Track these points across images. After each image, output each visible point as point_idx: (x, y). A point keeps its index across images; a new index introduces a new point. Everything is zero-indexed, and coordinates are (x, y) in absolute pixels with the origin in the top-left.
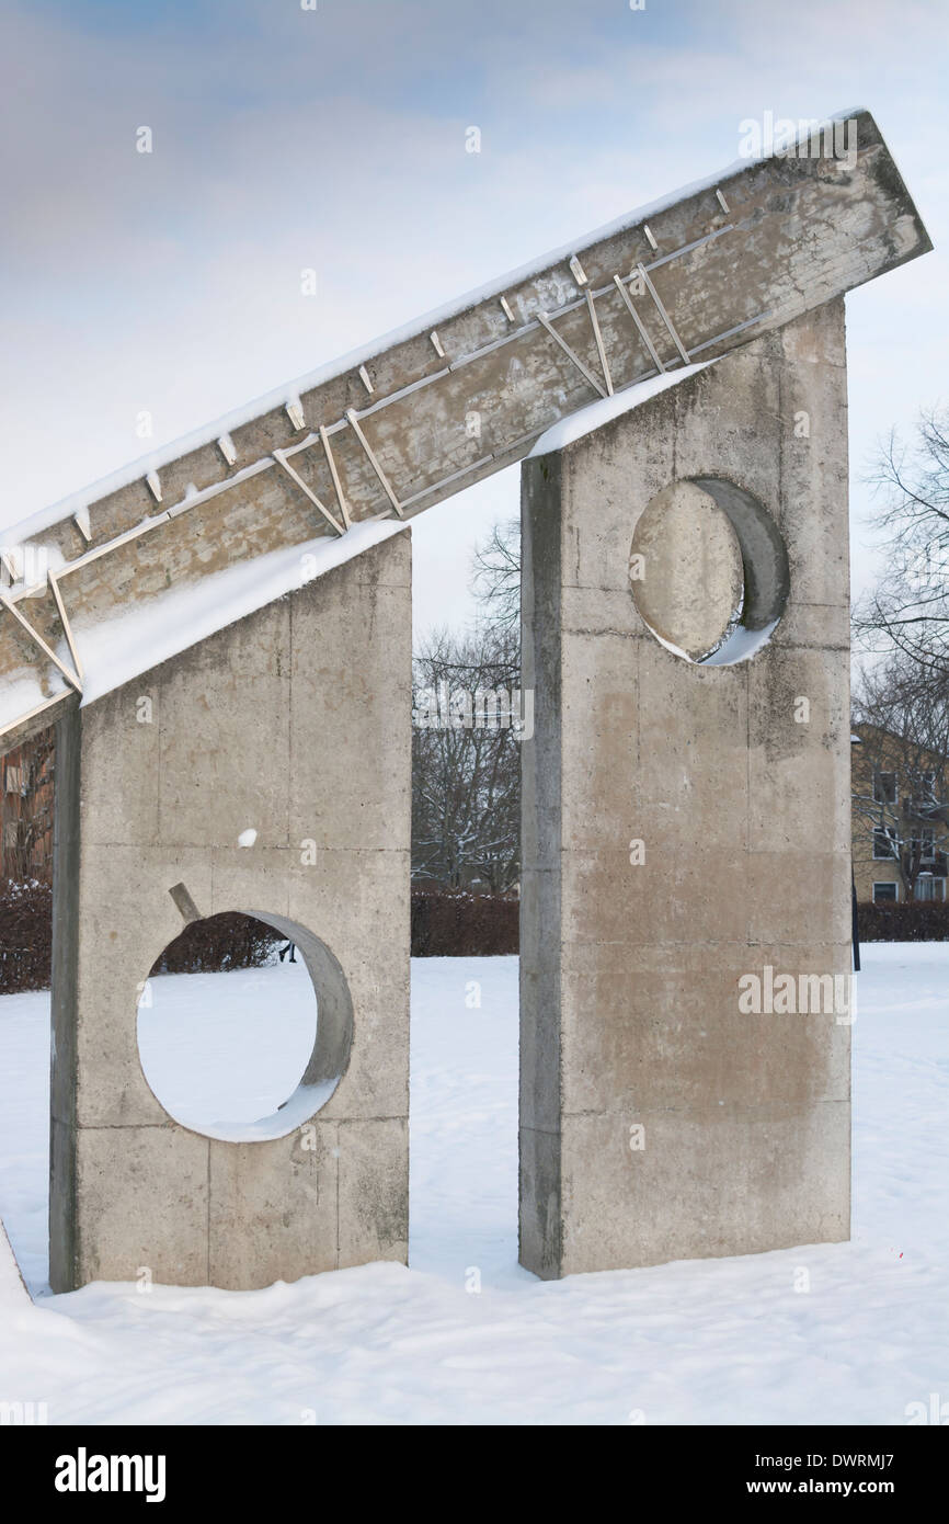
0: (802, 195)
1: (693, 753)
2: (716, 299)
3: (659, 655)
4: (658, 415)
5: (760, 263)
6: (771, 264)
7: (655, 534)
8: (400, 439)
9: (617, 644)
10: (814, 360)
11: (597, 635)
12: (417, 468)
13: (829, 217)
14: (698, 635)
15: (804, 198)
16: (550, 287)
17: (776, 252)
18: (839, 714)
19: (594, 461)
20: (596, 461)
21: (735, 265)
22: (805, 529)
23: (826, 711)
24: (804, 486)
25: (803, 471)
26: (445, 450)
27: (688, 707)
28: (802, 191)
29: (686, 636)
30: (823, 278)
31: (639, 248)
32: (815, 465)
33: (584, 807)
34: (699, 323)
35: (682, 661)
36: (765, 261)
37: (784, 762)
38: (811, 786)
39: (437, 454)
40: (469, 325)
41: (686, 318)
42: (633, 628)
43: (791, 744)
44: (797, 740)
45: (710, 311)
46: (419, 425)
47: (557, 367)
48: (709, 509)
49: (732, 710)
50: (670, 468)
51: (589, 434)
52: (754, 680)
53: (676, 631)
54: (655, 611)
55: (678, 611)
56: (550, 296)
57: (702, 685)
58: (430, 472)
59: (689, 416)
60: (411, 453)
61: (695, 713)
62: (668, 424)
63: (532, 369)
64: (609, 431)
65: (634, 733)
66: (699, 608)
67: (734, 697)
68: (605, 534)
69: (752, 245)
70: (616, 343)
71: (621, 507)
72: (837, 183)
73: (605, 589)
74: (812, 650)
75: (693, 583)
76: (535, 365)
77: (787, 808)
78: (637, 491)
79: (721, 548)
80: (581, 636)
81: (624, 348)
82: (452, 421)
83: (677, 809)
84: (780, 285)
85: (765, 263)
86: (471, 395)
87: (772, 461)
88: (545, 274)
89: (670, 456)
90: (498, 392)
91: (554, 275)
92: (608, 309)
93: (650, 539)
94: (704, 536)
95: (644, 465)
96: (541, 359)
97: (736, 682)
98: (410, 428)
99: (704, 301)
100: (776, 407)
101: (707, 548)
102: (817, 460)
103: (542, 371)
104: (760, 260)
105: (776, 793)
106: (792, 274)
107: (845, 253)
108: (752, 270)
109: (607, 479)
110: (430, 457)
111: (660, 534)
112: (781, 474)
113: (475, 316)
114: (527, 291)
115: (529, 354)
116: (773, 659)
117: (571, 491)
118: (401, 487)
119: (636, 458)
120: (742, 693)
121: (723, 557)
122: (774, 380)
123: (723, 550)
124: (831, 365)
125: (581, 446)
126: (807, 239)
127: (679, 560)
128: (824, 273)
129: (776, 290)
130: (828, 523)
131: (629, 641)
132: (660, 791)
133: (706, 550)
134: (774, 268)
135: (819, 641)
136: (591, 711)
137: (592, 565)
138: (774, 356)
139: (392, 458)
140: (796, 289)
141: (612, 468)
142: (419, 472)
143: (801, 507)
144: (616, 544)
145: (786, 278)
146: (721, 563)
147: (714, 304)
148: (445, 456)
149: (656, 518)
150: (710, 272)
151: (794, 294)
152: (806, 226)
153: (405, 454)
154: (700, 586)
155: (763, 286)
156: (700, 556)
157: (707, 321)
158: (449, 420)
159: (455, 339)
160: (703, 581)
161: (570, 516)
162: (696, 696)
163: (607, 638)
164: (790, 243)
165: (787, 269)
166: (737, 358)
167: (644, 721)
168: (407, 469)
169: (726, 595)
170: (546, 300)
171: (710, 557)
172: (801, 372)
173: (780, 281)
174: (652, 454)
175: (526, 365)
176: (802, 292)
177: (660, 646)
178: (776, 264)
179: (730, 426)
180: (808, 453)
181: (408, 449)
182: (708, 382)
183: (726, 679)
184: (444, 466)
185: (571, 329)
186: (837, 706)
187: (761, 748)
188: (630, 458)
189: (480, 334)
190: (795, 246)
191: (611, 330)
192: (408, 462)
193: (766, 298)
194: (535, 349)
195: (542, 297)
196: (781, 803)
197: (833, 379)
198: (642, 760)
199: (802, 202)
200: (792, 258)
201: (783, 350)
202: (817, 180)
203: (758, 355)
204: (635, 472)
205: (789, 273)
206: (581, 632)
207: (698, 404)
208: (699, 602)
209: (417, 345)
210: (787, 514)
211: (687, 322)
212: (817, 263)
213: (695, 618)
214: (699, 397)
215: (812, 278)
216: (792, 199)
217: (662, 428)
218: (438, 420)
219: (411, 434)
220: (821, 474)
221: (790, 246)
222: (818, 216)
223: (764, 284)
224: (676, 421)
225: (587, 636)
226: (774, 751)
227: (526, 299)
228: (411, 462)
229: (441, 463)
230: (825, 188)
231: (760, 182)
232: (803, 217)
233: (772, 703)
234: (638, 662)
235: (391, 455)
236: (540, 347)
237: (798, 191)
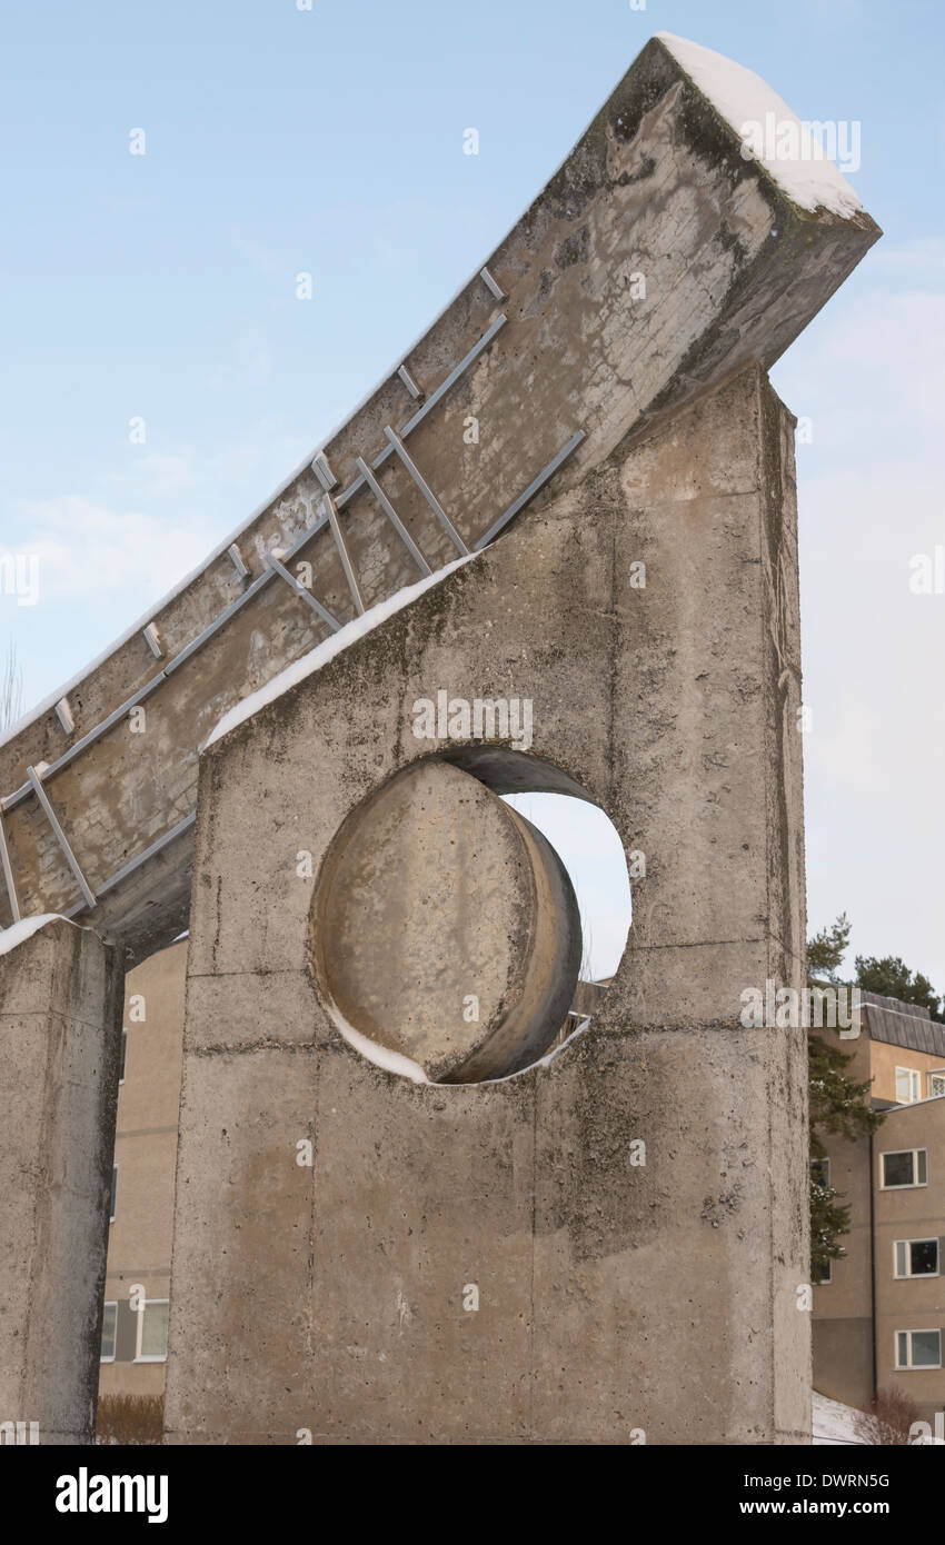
0: (596, 223)
1: (417, 1253)
2: (513, 446)
3: (357, 1075)
4: (372, 662)
5: (564, 360)
6: (578, 356)
7: (380, 865)
8: (109, 793)
9: (278, 1063)
10: (690, 494)
11: (243, 1052)
12: (133, 830)
13: (639, 239)
14: (443, 1033)
15: (600, 225)
16: (295, 508)
17: (580, 333)
18: (741, 1155)
19: (254, 762)
20: (258, 761)
21: (531, 379)
22: (663, 805)
23: (711, 1152)
24: (662, 725)
25: (660, 701)
26: (171, 796)
27: (410, 1165)
28: (596, 216)
29: (425, 1036)
30: (653, 348)
31: (402, 406)
32: (688, 683)
33: (205, 1355)
34: (497, 492)
35: (402, 1083)
36: (569, 354)
37: (612, 1260)
38: (676, 1305)
39: (159, 805)
40: (197, 601)
41: (479, 491)
42: (310, 1031)
43: (629, 1223)
44: (640, 1215)
45: (508, 468)
46: (135, 766)
47: (312, 628)
48: (473, 803)
49: (500, 1165)
50: (391, 745)
51: (249, 720)
52: (548, 1105)
53: (409, 1031)
54: (373, 998)
55: (412, 993)
56: (296, 522)
57: (441, 1123)
58: (151, 834)
59: (431, 650)
60: (125, 811)
61: (423, 1177)
62: (392, 674)
63: (279, 642)
64: (285, 709)
65: (302, 1221)
66: (449, 982)
67: (505, 1140)
68: (267, 877)
69: (547, 337)
70: (387, 565)
71: (298, 830)
72: (638, 178)
73: (262, 972)
74: (678, 1036)
75: (441, 939)
76: (283, 634)
77: (618, 1353)
78: (327, 798)
79: (490, 869)
80: (216, 1058)
81: (400, 570)
82: (179, 749)
83: (382, 1357)
84: (597, 385)
85: (570, 359)
86: (203, 705)
87: (595, 694)
88: (288, 493)
89: (392, 726)
90: (237, 690)
91: (300, 489)
92: (371, 516)
93: (371, 875)
94: (462, 855)
95: (342, 750)
96: (289, 624)
97: (510, 1112)
98: (123, 773)
99: (498, 455)
100: (606, 596)
101: (467, 873)
102: (694, 673)
103: (293, 642)
104: (563, 355)
105: (592, 1324)
106: (610, 359)
107: (673, 289)
108: (554, 377)
109: (272, 786)
110: (150, 811)
111: (388, 863)
112: (614, 712)
113: (205, 585)
114: (268, 525)
115: (275, 621)
116: (591, 1061)
117: (212, 818)
118: (111, 864)
119: (328, 743)
120: (523, 1133)
121: (496, 884)
122: (601, 549)
123: (494, 873)
124: (724, 495)
125: (235, 740)
126: (618, 291)
127: (417, 903)
128: (653, 337)
129: (593, 395)
130: (715, 785)
131: (300, 1057)
132: (350, 1323)
133: (466, 875)
134: (583, 361)
135: (696, 1015)
136: (226, 1186)
137: (241, 933)
138: (605, 508)
139: (99, 822)
140: (620, 382)
141: (286, 767)
142: (135, 837)
143: (657, 765)
144: (285, 893)
145: (603, 369)
146: (489, 896)
147: (514, 453)
148: (171, 804)
149: (382, 837)
150: (499, 403)
151: (619, 391)
152: (613, 270)
153: (116, 814)
154: (453, 943)
155: (573, 398)
156: (455, 890)
157: (507, 485)
158: (173, 750)
159: (180, 627)
160: (458, 933)
161: (208, 859)
162: (427, 1144)
163: (261, 1055)
164: (597, 307)
165: (601, 353)
166: (530, 531)
167: (323, 1197)
168: (118, 835)
169: (498, 952)
170: (292, 530)
171: (472, 888)
172: (659, 523)
173: (596, 379)
174: (357, 730)
175: (270, 637)
176: (628, 383)
177: (359, 1058)
178: (584, 351)
179: (509, 651)
180: (671, 664)
181: (120, 806)
182: (470, 585)
183: (488, 1108)
184: (169, 820)
185: (327, 563)
186: (736, 1139)
187: (561, 1237)
188: (317, 743)
189: (211, 610)
190: (604, 311)
191: (379, 547)
192: (120, 825)
193: (581, 416)
194: (282, 609)
195: (286, 528)
196: (604, 1341)
197: (730, 519)
198: (318, 1269)
199: (600, 234)
200: (604, 333)
201: (622, 494)
202: (610, 187)
203: (572, 516)
204: (324, 765)
205: (605, 359)
206: (217, 1049)
207: (449, 625)
208: (450, 972)
209: (133, 649)
210: (625, 785)
211: (479, 498)
212: (640, 324)
213: (440, 1001)
214: (450, 616)
215: (638, 354)
216: (586, 235)
217: (379, 681)
218: (161, 754)
219: (123, 782)
220: (700, 695)
221: (597, 312)
222: (624, 246)
223: (575, 393)
224: (405, 663)
225: (226, 1056)
226: (590, 1238)
227: (266, 538)
228: (125, 823)
229: (166, 815)
230: (623, 193)
231: (540, 229)
232: (605, 258)
233: (587, 1146)
234: (317, 1092)
235: (99, 818)
236: (288, 605)
237: (591, 218)
